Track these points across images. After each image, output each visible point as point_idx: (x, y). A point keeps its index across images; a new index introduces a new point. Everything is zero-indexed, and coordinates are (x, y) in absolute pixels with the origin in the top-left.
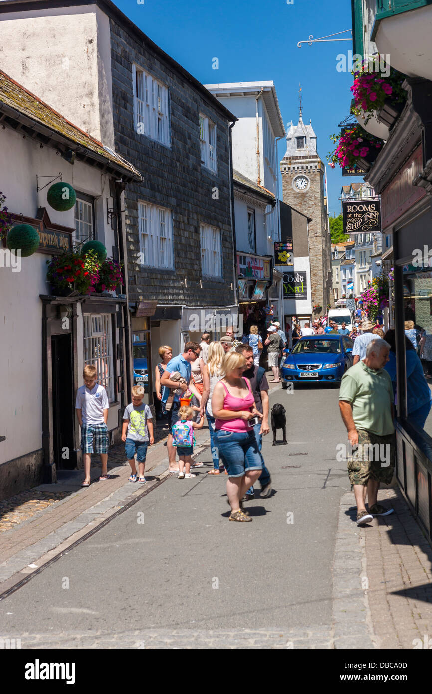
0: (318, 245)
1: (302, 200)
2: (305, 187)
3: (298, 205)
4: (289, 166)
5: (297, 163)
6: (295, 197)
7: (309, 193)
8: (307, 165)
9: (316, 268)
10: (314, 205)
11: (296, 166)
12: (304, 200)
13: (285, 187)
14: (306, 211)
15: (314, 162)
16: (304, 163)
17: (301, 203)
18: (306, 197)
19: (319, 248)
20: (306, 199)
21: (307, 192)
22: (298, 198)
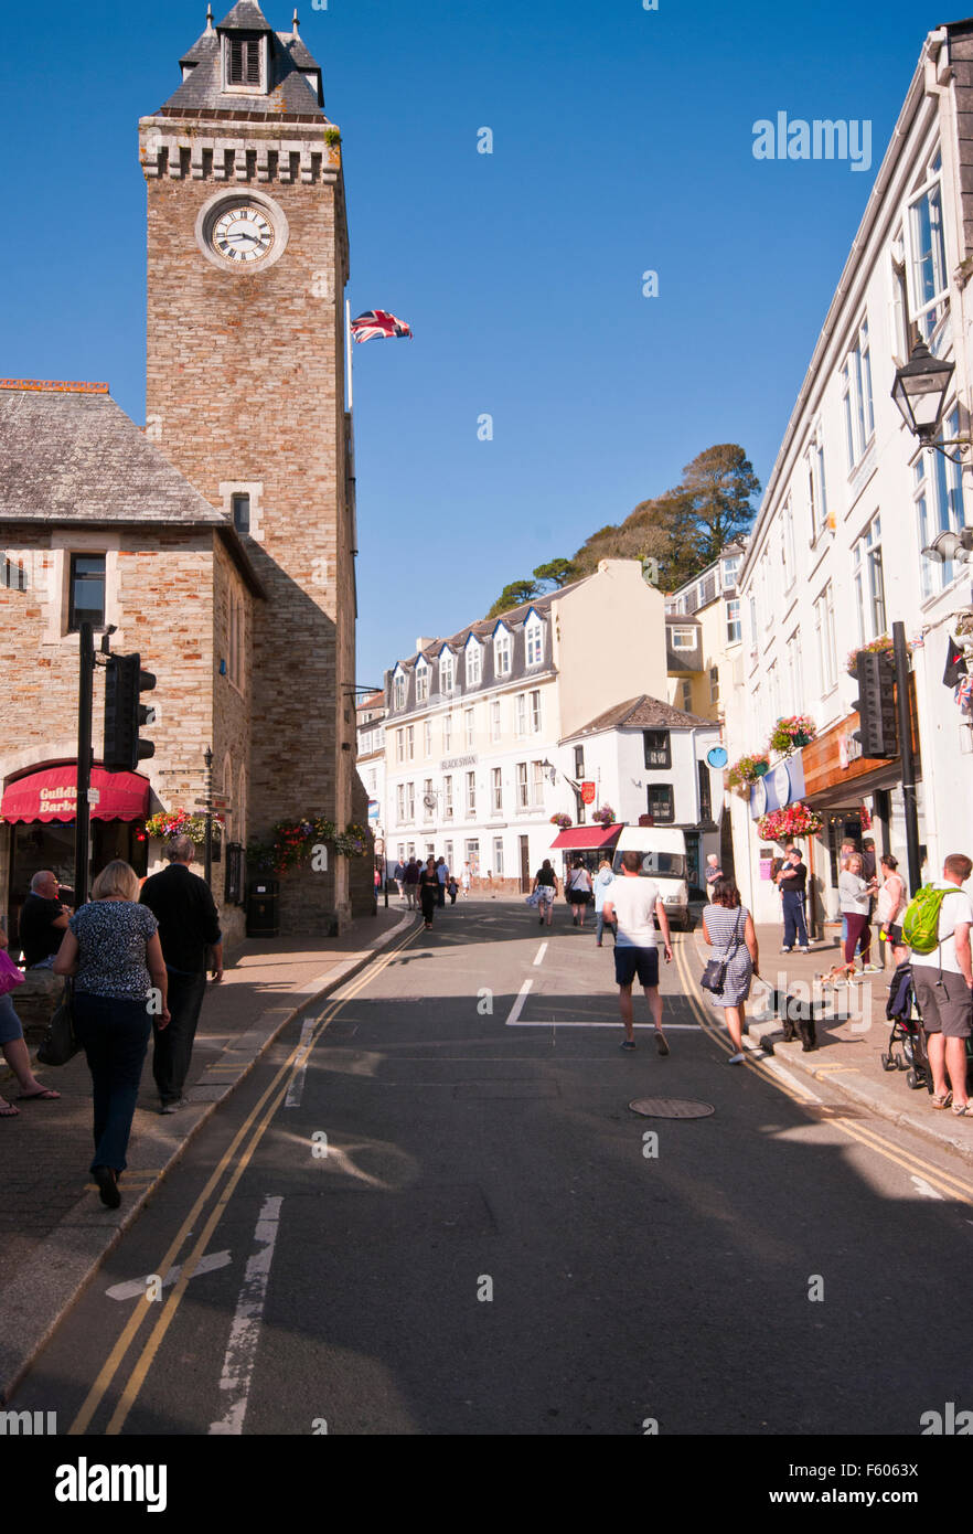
0: (315, 524)
1: (242, 310)
2: (260, 252)
3: (221, 331)
4: (185, 142)
5: (223, 133)
6: (210, 292)
7: (280, 281)
8: (274, 145)
9: (304, 637)
10: (304, 337)
11: (219, 146)
12: (252, 311)
13: (164, 241)
14: (264, 362)
15: (313, 136)
16: (258, 135)
17: (237, 323)
18: (267, 295)
19: (320, 539)
20: (262, 305)
21: (272, 272)
22: (224, 295)
